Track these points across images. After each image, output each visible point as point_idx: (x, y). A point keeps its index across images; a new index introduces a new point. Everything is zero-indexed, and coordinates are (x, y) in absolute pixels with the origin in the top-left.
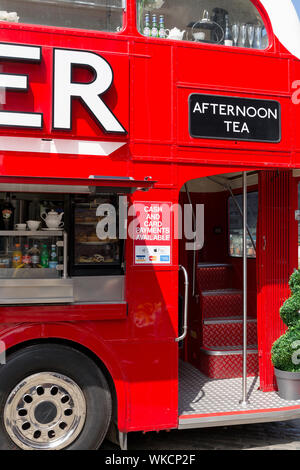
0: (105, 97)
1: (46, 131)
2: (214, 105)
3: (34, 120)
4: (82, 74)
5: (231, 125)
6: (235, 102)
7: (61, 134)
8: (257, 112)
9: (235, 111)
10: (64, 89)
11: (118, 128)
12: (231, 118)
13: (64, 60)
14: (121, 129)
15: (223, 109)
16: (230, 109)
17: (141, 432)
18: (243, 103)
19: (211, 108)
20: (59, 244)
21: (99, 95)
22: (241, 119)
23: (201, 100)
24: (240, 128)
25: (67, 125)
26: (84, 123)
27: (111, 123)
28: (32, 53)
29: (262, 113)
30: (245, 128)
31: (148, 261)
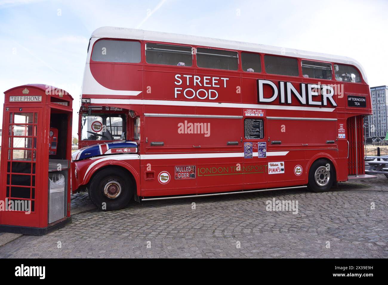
0: (333, 97)
2: (352, 98)
3: (320, 103)
5: (356, 103)
8: (361, 100)
10: (325, 95)
11: (336, 105)
12: (356, 101)
13: (325, 88)
15: (356, 99)
18: (358, 98)
19: (352, 99)
22: (358, 102)
23: (350, 97)
24: (358, 104)
25: (326, 104)
26: (330, 105)
27: (334, 104)
31: (341, 138)
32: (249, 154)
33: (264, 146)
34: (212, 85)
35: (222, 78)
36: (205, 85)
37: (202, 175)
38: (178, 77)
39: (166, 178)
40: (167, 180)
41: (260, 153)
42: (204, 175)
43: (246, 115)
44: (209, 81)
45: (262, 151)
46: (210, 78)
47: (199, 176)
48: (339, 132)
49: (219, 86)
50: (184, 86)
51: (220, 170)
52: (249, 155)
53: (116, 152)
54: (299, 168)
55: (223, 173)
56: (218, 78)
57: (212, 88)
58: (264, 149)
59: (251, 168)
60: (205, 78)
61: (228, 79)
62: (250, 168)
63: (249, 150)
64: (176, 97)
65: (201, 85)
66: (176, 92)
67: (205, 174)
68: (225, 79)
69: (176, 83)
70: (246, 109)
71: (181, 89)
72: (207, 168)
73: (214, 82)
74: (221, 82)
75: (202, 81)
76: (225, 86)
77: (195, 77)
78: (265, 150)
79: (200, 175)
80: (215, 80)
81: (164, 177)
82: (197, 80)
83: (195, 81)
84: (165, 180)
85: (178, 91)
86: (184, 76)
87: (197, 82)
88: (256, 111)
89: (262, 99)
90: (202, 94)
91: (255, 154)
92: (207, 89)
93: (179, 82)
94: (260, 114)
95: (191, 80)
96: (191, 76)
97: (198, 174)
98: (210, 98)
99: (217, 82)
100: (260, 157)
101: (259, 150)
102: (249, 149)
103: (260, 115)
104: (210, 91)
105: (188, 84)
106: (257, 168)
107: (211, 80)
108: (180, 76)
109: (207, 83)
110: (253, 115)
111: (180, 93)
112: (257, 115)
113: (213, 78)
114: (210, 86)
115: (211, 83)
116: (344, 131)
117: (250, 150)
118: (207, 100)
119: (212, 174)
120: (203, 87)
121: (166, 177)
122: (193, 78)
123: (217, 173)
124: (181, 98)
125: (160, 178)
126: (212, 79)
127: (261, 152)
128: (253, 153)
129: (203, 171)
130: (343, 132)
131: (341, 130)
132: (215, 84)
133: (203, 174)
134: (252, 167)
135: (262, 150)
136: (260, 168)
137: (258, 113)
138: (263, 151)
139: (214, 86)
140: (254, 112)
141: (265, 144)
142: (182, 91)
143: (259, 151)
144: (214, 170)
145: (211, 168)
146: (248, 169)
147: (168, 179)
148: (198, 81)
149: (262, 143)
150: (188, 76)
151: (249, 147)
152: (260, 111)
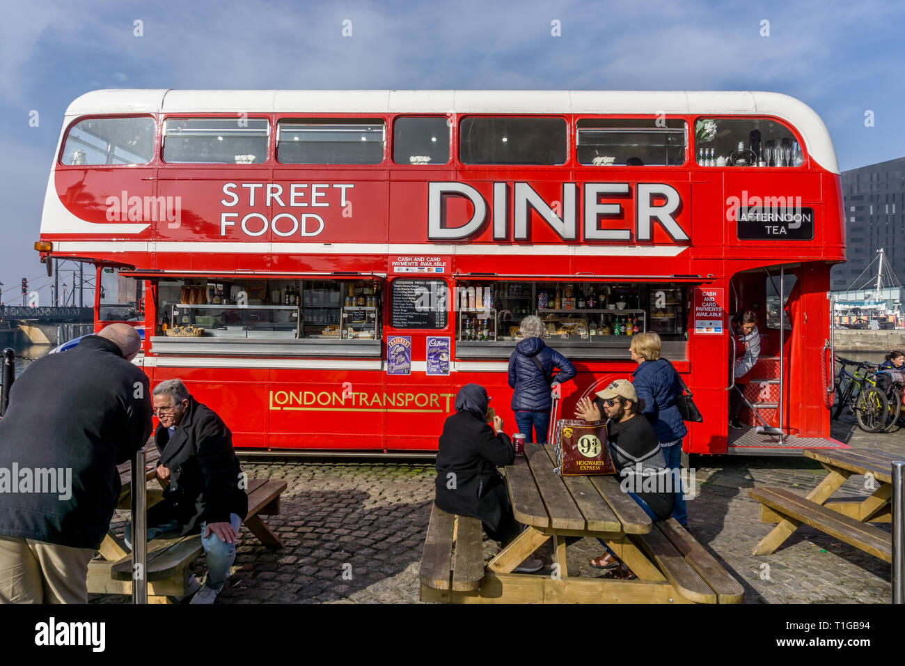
0: (675, 215)
1: (633, 241)
3: (625, 235)
4: (658, 200)
5: (771, 229)
7: (643, 242)
10: (645, 212)
11: (684, 237)
12: (772, 223)
13: (645, 191)
17: (699, 454)
20: (640, 318)
21: (670, 214)
22: (779, 224)
24: (779, 231)
25: (648, 237)
26: (659, 235)
27: (679, 234)
28: (623, 188)
30: (783, 230)
31: (705, 331)
32: (400, 364)
33: (442, 348)
34: (309, 202)
35: (335, 186)
36: (293, 204)
37: (279, 408)
38: (230, 189)
41: (433, 364)
42: (285, 409)
43: (396, 270)
44: (302, 194)
45: (436, 358)
46: (306, 186)
47: (271, 408)
48: (698, 314)
49: (327, 205)
50: (243, 208)
51: (324, 398)
52: (400, 367)
55: (330, 406)
56: (327, 186)
57: (310, 209)
58: (444, 355)
59: (407, 400)
60: (293, 186)
61: (352, 186)
62: (404, 398)
63: (401, 356)
64: (223, 233)
65: (282, 204)
66: (224, 223)
67: (287, 405)
68: (344, 187)
69: (224, 202)
70: (396, 256)
71: (236, 215)
72: (291, 393)
73: (314, 194)
74: (333, 196)
75: (286, 196)
76: (343, 204)
77: (269, 186)
78: (445, 357)
79: (274, 406)
80: (318, 190)
82: (273, 193)
83: (269, 195)
85: (228, 219)
86: (244, 185)
87: (272, 198)
88: (425, 261)
89: (435, 230)
90: (285, 225)
91: (418, 366)
92: (298, 212)
93: (230, 199)
94: (434, 268)
95: (261, 194)
96: (261, 185)
97: (271, 405)
98: (304, 234)
99: (323, 194)
100: (433, 372)
101: (430, 355)
102: (403, 353)
103: (434, 271)
104: (304, 216)
105: (252, 204)
106: (422, 400)
107: (308, 192)
108: (234, 186)
109: (297, 199)
110: (416, 270)
111: (233, 223)
112: (426, 270)
113: (314, 186)
114: (306, 205)
115: (307, 198)
116: (718, 312)
117: (404, 355)
118: (297, 239)
119: (303, 406)
120: (288, 209)
122: (265, 188)
123: (316, 405)
124: (234, 235)
126: (310, 189)
127: (433, 361)
128: (412, 362)
129: (282, 397)
130: (715, 315)
131: (708, 309)
132: (319, 199)
133: (282, 406)
134: (410, 397)
135: (437, 355)
136: (432, 400)
137: (430, 264)
138: (441, 358)
139: (314, 204)
140: (419, 263)
141: (447, 341)
142: (238, 221)
143: (429, 358)
144: (310, 398)
145: (301, 393)
146: (397, 401)
148: (276, 196)
149: (437, 340)
150: (252, 186)
151: (402, 349)
152: (435, 259)
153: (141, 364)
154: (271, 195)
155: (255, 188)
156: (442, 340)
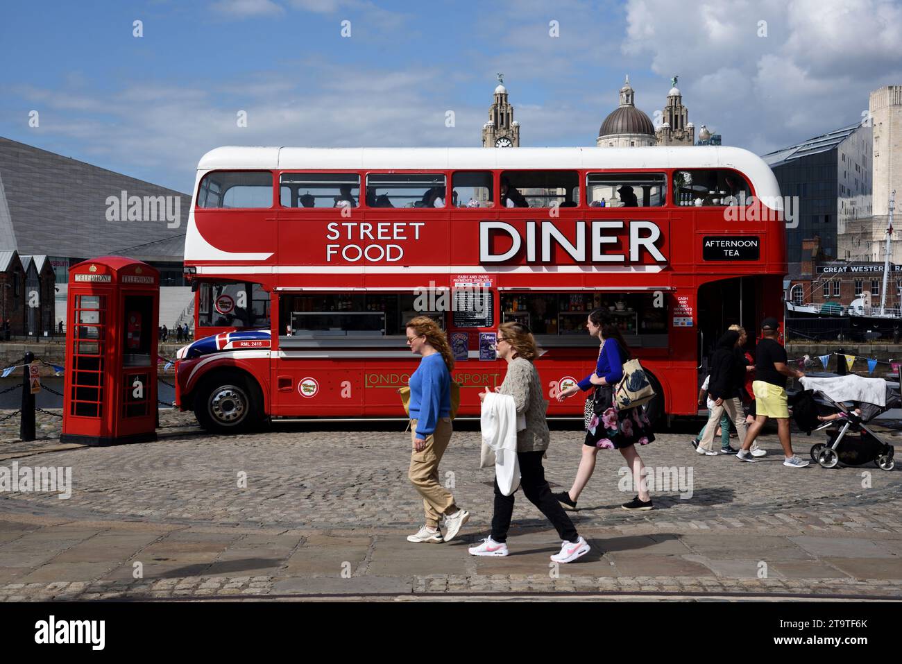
0: (656, 244)
1: (627, 263)
2: (718, 242)
3: (621, 258)
4: (644, 233)
5: (728, 253)
6: (729, 239)
7: (634, 263)
8: (744, 244)
9: (730, 244)
10: (635, 241)
12: (728, 248)
13: (635, 227)
14: (664, 260)
16: (728, 243)
17: (678, 415)
18: (735, 239)
19: (715, 243)
20: (633, 318)
21: (654, 243)
22: (734, 248)
23: (710, 239)
24: (733, 254)
25: (637, 260)
27: (659, 257)
28: (619, 225)
29: (748, 244)
30: (737, 253)
31: (680, 325)
32: (460, 353)
33: (491, 340)
34: (392, 236)
35: (411, 224)
36: (380, 237)
37: (372, 387)
38: (333, 227)
39: (312, 388)
40: (313, 391)
41: (484, 352)
42: (376, 387)
43: (456, 285)
44: (387, 230)
45: (487, 348)
46: (389, 224)
47: (366, 386)
48: (675, 313)
49: (405, 238)
50: (343, 241)
51: (405, 379)
52: (460, 355)
53: (240, 346)
54: (569, 381)
56: (405, 224)
57: (393, 241)
59: (466, 379)
60: (380, 225)
61: (423, 224)
62: (463, 377)
63: (461, 347)
64: (329, 259)
65: (372, 238)
66: (329, 252)
67: (378, 384)
68: (417, 225)
69: (329, 237)
70: (456, 275)
71: (338, 246)
72: (381, 375)
73: (396, 230)
74: (409, 231)
75: (374, 232)
76: (417, 237)
77: (362, 225)
79: (368, 385)
80: (399, 227)
81: (308, 387)
82: (365, 230)
83: (362, 231)
84: (310, 391)
85: (332, 249)
86: (343, 224)
87: (365, 233)
88: (477, 278)
89: (485, 256)
91: (473, 354)
92: (384, 243)
93: (333, 234)
94: (484, 284)
95: (356, 230)
96: (356, 224)
97: (366, 384)
98: (388, 259)
99: (402, 230)
100: (484, 359)
101: (482, 346)
102: (462, 345)
104: (388, 247)
105: (350, 237)
106: (476, 379)
107: (391, 229)
108: (336, 225)
109: (383, 234)
110: (470, 285)
111: (336, 252)
112: (478, 285)
113: (396, 225)
114: (389, 238)
115: (390, 233)
116: (689, 311)
117: (463, 346)
118: (384, 263)
119: (390, 384)
120: (377, 241)
121: (311, 386)
122: (359, 225)
123: (400, 384)
124: (337, 260)
125: (302, 388)
126: (392, 227)
128: (469, 351)
129: (373, 378)
130: (687, 313)
131: (683, 309)
132: (399, 234)
133: (374, 385)
134: (468, 377)
135: (487, 346)
136: (484, 378)
137: (481, 280)
138: (490, 348)
139: (395, 237)
140: (473, 279)
142: (340, 250)
143: (481, 348)
144: (395, 379)
145: (388, 375)
146: (459, 380)
147: (315, 390)
148: (367, 232)
149: (487, 335)
150: (350, 225)
151: (461, 342)
152: (485, 277)
153: (268, 357)
154: (364, 231)
155: (352, 226)
156: (491, 335)
